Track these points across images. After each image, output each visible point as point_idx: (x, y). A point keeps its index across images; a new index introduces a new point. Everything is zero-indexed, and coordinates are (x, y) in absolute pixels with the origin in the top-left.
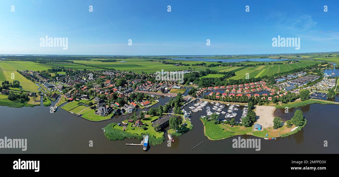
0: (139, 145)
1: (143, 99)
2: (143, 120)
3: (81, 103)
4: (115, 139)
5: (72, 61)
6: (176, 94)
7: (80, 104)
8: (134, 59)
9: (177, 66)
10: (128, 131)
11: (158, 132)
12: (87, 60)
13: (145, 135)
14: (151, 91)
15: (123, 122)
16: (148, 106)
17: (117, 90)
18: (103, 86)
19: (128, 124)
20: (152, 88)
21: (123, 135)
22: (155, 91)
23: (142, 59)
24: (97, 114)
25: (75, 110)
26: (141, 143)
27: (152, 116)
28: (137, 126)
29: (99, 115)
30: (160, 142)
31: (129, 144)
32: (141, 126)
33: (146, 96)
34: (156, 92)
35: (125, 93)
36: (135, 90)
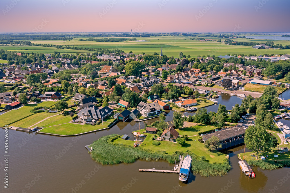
0: (169, 171)
1: (180, 96)
2: (181, 129)
3: (41, 108)
4: (115, 161)
5: (29, 41)
6: (258, 93)
7: (38, 110)
8: (165, 38)
9: (260, 48)
10: (146, 148)
11: (216, 154)
12: (64, 39)
13: (183, 156)
14: (198, 85)
15: (135, 133)
16: (193, 108)
17: (125, 81)
18: (95, 76)
19: (145, 136)
20: (202, 79)
21: (132, 154)
22: (207, 85)
23: (181, 37)
24: (78, 122)
25: (22, 123)
26: (175, 169)
27: (201, 125)
28: (165, 138)
29: (82, 124)
30: (219, 171)
31: (145, 170)
32: (175, 140)
33: (187, 91)
34: (212, 86)
35: (142, 86)
36: (163, 82)
